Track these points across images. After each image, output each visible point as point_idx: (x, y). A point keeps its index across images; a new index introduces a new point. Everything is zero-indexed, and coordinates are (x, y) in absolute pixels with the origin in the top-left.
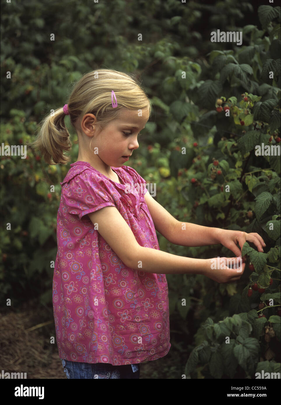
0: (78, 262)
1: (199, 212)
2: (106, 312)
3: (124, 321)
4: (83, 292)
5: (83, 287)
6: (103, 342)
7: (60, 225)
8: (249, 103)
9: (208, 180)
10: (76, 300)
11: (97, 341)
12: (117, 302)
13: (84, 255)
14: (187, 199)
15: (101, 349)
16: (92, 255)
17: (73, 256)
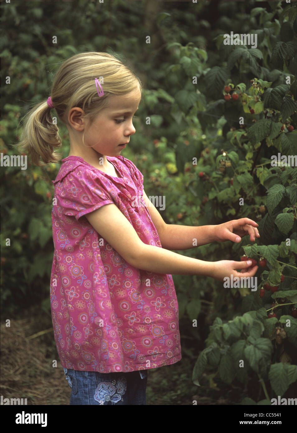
0: (78, 266)
1: (208, 208)
2: (114, 317)
3: (132, 323)
4: (85, 298)
5: (85, 292)
6: (114, 349)
7: (55, 226)
8: (258, 89)
9: (217, 174)
10: (79, 307)
11: (107, 349)
12: (123, 304)
13: (84, 258)
14: (195, 194)
15: (113, 358)
16: (93, 257)
17: (73, 259)
